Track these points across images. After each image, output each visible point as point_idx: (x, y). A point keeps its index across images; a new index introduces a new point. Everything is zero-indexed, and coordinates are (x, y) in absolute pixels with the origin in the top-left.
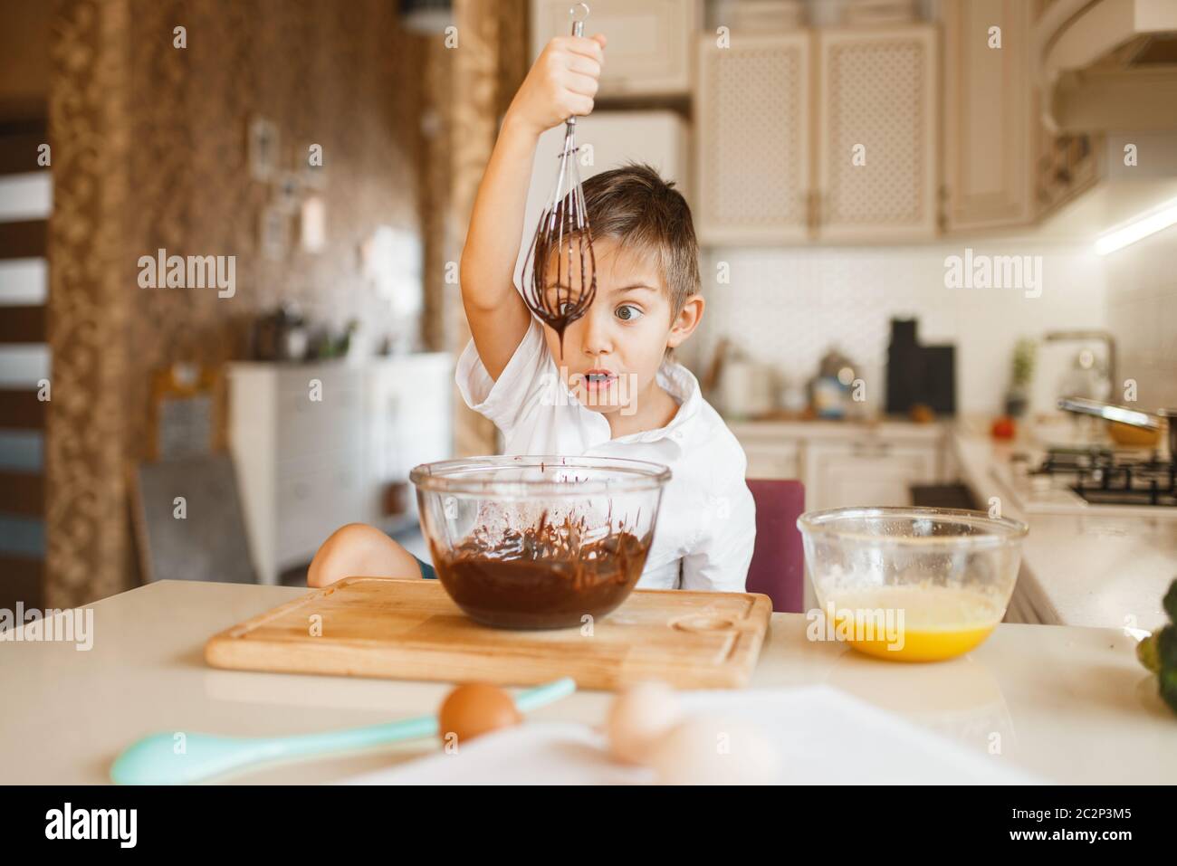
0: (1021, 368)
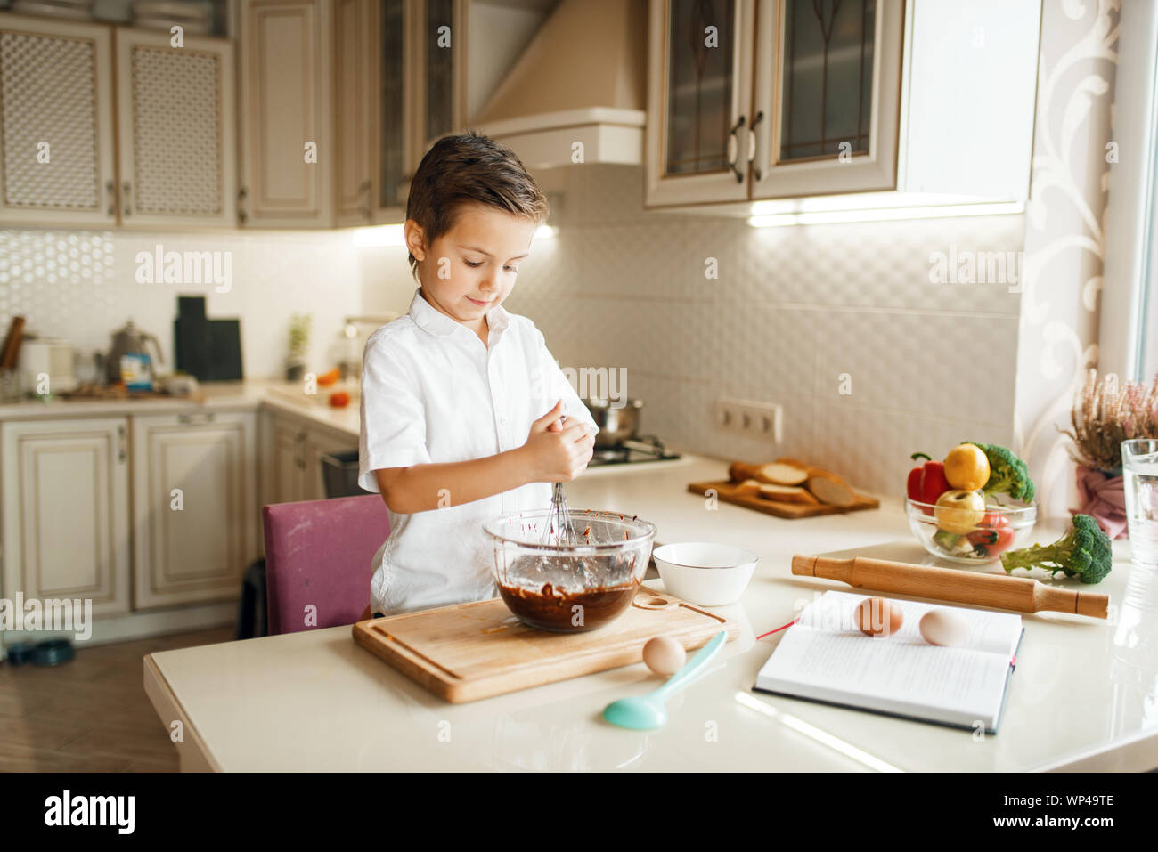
0: (297, 338)
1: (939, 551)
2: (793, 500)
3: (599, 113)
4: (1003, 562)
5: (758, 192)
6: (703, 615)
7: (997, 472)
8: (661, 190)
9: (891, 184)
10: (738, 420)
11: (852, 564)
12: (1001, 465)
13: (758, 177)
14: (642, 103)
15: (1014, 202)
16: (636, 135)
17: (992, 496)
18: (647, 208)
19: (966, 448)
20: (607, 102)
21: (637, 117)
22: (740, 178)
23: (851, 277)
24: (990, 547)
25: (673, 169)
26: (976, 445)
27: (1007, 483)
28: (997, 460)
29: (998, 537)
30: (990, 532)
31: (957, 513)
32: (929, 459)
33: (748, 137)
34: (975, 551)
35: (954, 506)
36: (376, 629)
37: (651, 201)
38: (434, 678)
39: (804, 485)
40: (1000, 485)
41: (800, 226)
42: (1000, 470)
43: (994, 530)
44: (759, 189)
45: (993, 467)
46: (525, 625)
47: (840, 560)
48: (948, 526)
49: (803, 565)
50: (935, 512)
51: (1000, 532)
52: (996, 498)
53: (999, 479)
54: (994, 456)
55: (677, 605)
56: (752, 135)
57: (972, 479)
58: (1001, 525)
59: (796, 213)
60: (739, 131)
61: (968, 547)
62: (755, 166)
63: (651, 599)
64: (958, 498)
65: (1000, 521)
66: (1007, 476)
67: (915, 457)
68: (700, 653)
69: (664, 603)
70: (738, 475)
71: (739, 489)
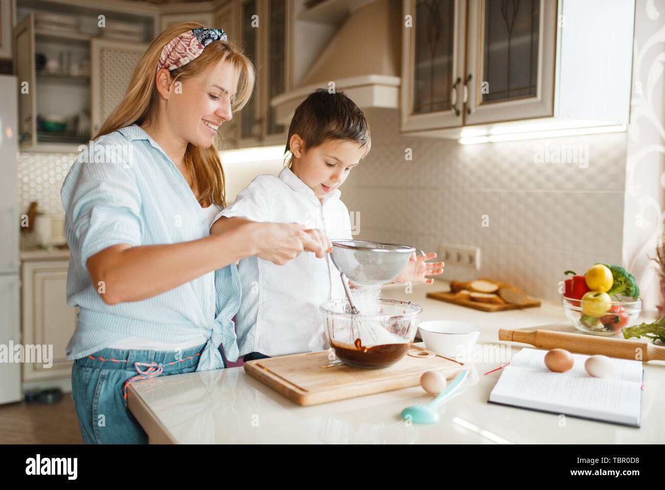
1: (583, 328)
2: (490, 301)
3: (374, 78)
4: (624, 333)
5: (469, 121)
6: (451, 361)
7: (618, 281)
8: (410, 122)
9: (550, 113)
10: (454, 257)
11: (535, 334)
12: (619, 277)
13: (469, 112)
14: (398, 72)
15: (620, 125)
16: (394, 91)
17: (614, 295)
18: (401, 133)
19: (597, 266)
20: (379, 72)
21: (395, 81)
22: (458, 113)
23: (521, 172)
24: (615, 325)
25: (418, 109)
26: (603, 265)
27: (623, 287)
28: (617, 273)
29: (620, 319)
30: (615, 315)
31: (595, 305)
32: (575, 274)
33: (463, 89)
34: (605, 327)
35: (593, 300)
36: (258, 365)
37: (404, 128)
38: (291, 391)
39: (496, 293)
40: (619, 288)
41: (490, 143)
42: (619, 279)
43: (617, 314)
44: (470, 119)
45: (615, 278)
46: (345, 364)
47: (527, 331)
48: (590, 312)
49: (506, 334)
50: (581, 305)
51: (621, 316)
52: (616, 297)
53: (619, 285)
54: (615, 271)
55: (434, 355)
56: (466, 88)
57: (603, 285)
58: (621, 312)
59: (488, 135)
60: (457, 86)
61: (600, 325)
62: (467, 106)
63: (419, 352)
64: (595, 296)
65: (621, 310)
66: (623, 283)
67: (567, 273)
68: (453, 382)
69: (427, 354)
70: (455, 288)
71: (458, 296)
